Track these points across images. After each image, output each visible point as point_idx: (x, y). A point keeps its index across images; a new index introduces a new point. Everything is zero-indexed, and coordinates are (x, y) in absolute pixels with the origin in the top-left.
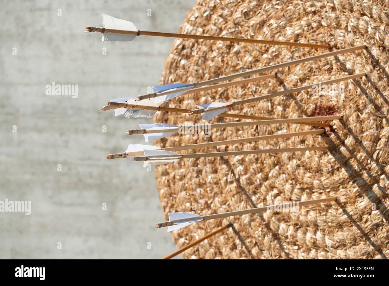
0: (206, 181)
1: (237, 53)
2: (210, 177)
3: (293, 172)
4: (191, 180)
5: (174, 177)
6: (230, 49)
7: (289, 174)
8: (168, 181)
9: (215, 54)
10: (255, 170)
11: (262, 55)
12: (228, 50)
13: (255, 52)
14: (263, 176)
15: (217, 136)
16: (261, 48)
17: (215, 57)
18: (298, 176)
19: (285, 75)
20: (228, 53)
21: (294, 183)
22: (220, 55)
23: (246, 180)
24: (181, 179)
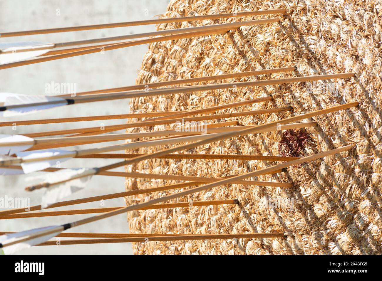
0: (176, 224)
1: (207, 67)
2: (180, 218)
3: (264, 211)
4: (161, 222)
5: (145, 219)
6: (200, 62)
7: (260, 214)
8: (139, 223)
9: (185, 68)
10: (225, 210)
11: (233, 68)
12: (198, 64)
13: (225, 65)
14: (234, 216)
15: (187, 169)
16: (231, 61)
17: (184, 72)
18: (269, 216)
19: (256, 93)
20: (198, 67)
21: (265, 224)
22: (190, 69)
23: (216, 221)
24: (152, 221)
